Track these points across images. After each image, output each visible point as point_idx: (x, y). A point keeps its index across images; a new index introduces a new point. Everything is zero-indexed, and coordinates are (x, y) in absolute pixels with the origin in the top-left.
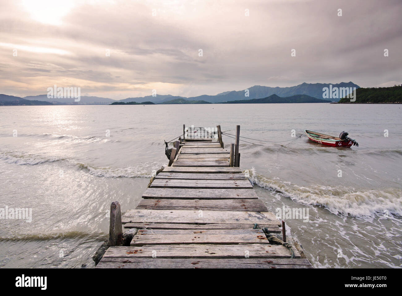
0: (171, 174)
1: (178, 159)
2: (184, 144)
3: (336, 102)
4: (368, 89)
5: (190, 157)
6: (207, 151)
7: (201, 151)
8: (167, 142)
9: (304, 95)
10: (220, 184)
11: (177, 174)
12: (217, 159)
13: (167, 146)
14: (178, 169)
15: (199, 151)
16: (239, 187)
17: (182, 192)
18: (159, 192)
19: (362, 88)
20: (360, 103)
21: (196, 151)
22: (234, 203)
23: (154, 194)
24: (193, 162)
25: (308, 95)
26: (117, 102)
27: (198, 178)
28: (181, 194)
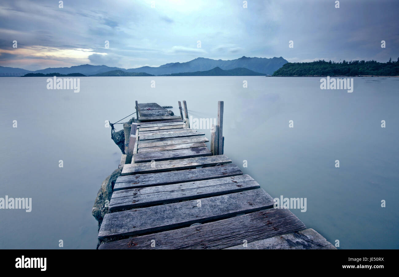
0: (137, 177)
1: (138, 150)
2: (139, 125)
3: (270, 75)
4: (294, 64)
5: (154, 144)
6: (173, 134)
7: (166, 134)
8: (113, 123)
9: (244, 68)
10: (215, 187)
11: (146, 177)
12: (191, 145)
13: (113, 128)
14: (144, 166)
15: (163, 135)
16: (242, 187)
17: (168, 212)
18: (129, 220)
19: (290, 63)
20: (289, 76)
21: (159, 135)
22: (255, 222)
23: (121, 227)
24: (162, 152)
25: (247, 68)
26: (32, 74)
27: (180, 180)
28: (167, 218)
